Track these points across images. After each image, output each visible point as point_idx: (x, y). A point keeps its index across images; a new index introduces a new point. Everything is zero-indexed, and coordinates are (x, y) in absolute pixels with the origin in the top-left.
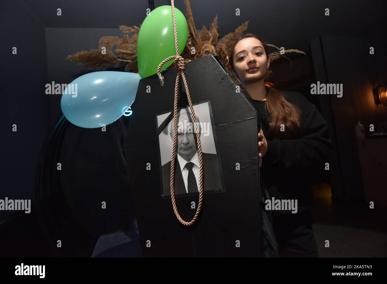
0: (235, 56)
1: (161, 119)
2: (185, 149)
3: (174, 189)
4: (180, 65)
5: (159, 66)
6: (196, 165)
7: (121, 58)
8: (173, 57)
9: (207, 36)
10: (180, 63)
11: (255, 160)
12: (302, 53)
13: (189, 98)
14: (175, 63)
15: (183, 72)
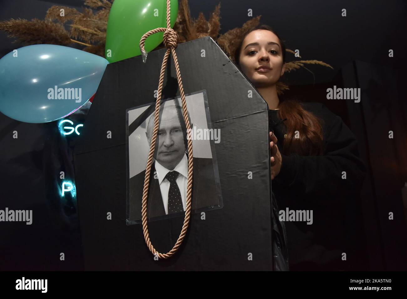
0: (244, 47)
1: (134, 114)
2: (167, 153)
3: (147, 207)
4: (171, 39)
5: (144, 36)
6: (182, 175)
7: (76, 39)
8: (163, 29)
9: (205, 26)
10: (170, 38)
11: (265, 163)
12: (329, 67)
13: (180, 82)
14: (165, 37)
15: (175, 50)
